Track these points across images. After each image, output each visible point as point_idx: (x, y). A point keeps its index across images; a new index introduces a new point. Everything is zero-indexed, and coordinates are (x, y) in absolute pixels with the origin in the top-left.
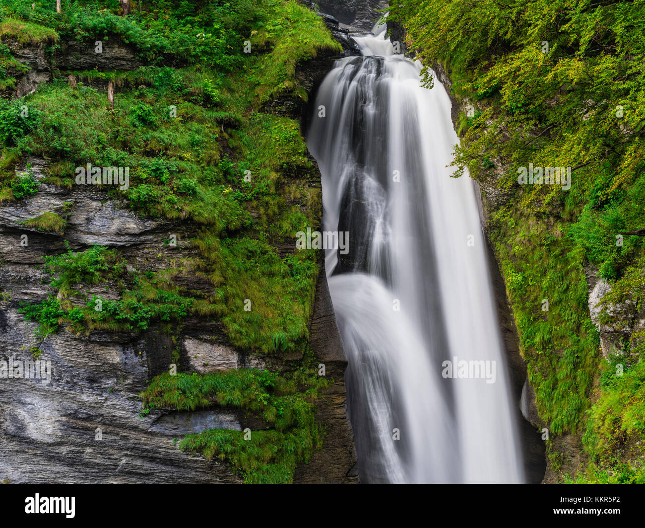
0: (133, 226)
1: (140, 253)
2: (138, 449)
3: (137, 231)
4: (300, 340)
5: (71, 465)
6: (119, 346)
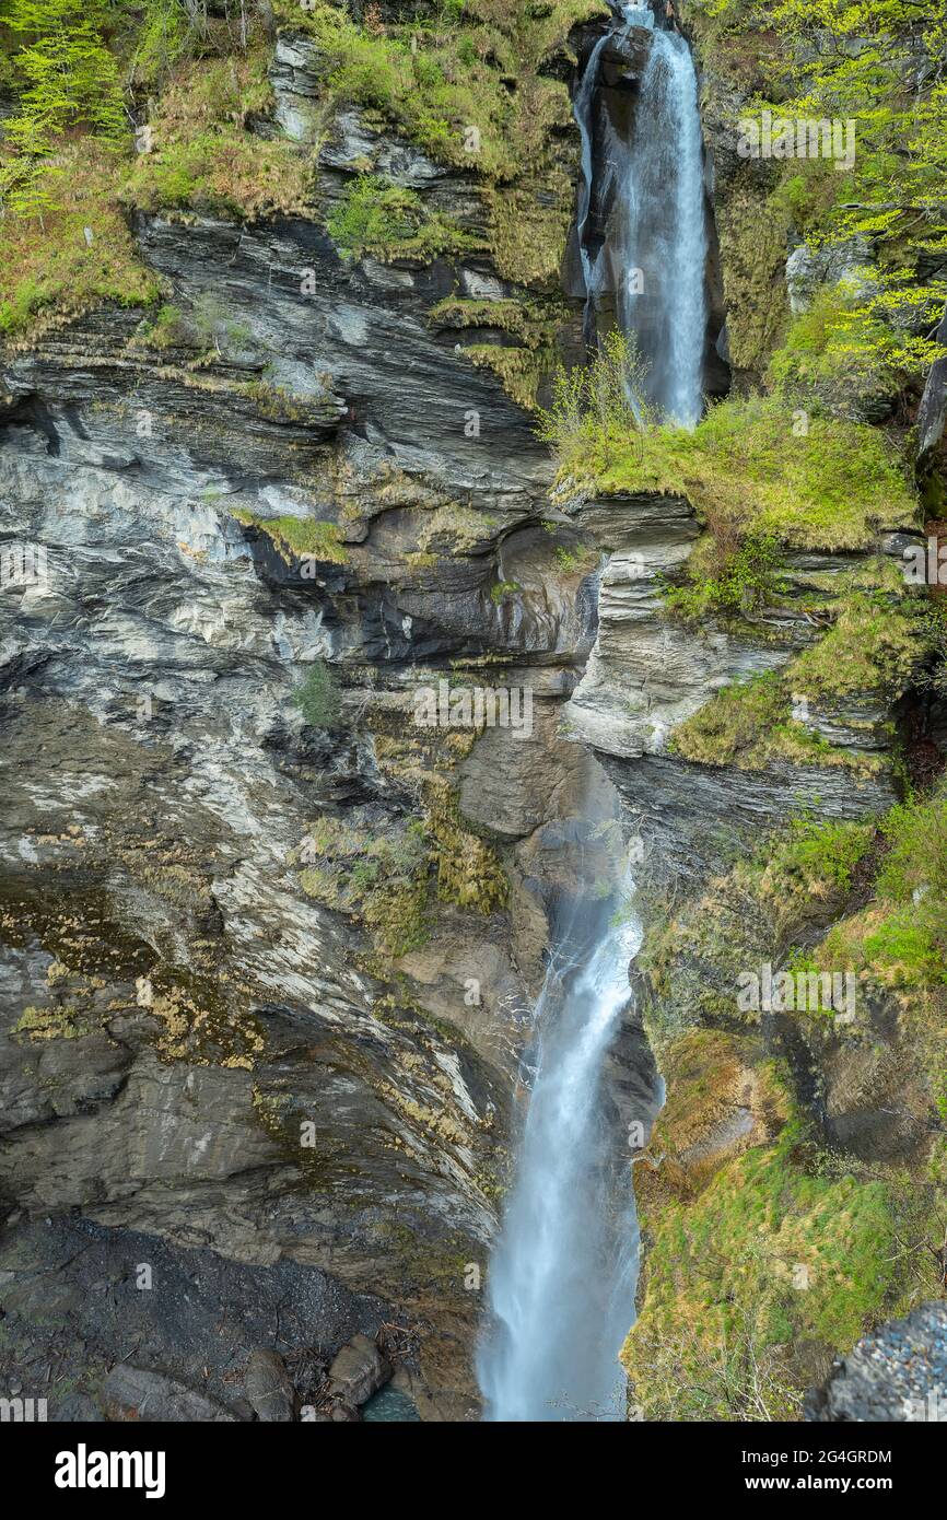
0: (428, 171)
1: (433, 196)
2: (424, 355)
3: (431, 176)
4: (552, 276)
5: (374, 364)
6: (413, 272)
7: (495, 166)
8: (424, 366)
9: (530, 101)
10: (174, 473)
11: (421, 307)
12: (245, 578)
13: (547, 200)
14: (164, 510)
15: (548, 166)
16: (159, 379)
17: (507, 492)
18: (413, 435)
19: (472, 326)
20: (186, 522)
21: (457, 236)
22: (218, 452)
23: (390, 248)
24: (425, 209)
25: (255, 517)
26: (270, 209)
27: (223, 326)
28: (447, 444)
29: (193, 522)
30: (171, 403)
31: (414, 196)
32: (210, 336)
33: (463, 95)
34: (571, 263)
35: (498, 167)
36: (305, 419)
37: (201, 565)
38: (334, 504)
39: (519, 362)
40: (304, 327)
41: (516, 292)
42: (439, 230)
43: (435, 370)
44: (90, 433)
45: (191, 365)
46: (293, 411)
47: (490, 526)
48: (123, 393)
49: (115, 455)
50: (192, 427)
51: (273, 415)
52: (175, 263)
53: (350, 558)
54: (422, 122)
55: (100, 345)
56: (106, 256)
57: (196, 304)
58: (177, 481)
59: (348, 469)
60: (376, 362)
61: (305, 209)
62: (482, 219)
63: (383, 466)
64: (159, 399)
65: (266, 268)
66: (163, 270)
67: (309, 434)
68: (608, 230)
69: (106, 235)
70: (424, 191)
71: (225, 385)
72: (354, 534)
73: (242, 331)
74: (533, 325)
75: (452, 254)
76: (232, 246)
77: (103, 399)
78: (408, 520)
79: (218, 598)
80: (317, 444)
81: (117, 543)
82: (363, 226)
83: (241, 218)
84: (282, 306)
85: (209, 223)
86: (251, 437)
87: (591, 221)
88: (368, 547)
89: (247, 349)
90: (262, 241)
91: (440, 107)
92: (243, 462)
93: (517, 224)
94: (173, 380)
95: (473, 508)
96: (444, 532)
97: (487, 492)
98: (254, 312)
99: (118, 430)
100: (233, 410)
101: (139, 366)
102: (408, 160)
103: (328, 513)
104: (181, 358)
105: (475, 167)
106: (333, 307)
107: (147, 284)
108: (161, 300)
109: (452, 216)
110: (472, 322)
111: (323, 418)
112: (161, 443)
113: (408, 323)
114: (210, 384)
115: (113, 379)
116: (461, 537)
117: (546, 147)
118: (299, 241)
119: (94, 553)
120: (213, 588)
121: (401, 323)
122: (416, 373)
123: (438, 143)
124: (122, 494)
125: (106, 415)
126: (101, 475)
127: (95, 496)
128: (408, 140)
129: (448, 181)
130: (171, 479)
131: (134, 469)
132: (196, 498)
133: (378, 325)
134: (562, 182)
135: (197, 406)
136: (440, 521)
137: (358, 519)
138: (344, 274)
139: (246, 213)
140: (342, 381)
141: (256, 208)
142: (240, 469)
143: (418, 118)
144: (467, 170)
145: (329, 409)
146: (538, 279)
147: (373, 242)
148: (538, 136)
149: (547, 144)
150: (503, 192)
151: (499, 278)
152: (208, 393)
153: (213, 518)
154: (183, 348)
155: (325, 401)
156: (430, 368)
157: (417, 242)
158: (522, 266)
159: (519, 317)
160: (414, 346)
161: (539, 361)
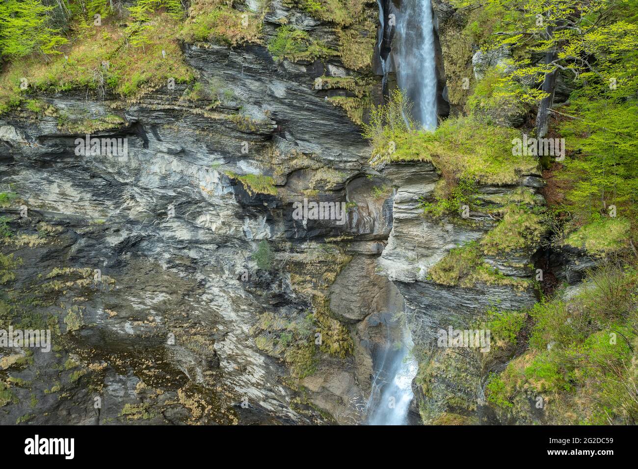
0: (312, 23)
1: (314, 33)
3: (313, 25)
6: (306, 66)
7: (341, 20)
8: (311, 106)
10: (199, 155)
11: (309, 81)
12: (231, 202)
13: (364, 34)
14: (195, 172)
15: (365, 20)
16: (193, 114)
17: (350, 162)
18: (307, 137)
19: (332, 88)
20: (204, 177)
21: (325, 50)
22: (219, 146)
23: (295, 56)
24: (311, 39)
25: (235, 174)
26: (243, 41)
27: (222, 91)
28: (322, 141)
29: (208, 177)
30: (198, 124)
31: (306, 33)
32: (216, 95)
34: (376, 61)
35: (343, 21)
36: (258, 130)
37: (210, 196)
38: (271, 168)
39: (354, 103)
40: (258, 90)
41: (352, 73)
42: (317, 47)
43: (316, 108)
44: (162, 138)
45: (208, 108)
46: (253, 127)
47: (342, 177)
48: (177, 120)
49: (173, 147)
50: (208, 135)
51: (244, 129)
52: (201, 64)
53: (279, 192)
54: (309, 3)
55: (167, 100)
56: (171, 62)
57: (210, 81)
58: (200, 159)
59: (277, 152)
60: (290, 105)
61: (258, 40)
62: (336, 42)
63: (293, 151)
64: (193, 123)
65: (241, 66)
66: (196, 67)
67: (260, 137)
68: (392, 45)
69: (171, 53)
70: (310, 32)
71: (222, 116)
72: (280, 181)
73: (230, 92)
74: (360, 88)
75: (323, 58)
76: (226, 56)
77: (168, 124)
78: (305, 175)
79: (218, 211)
80: (264, 141)
81: (173, 187)
82: (284, 46)
83: (230, 45)
84: (248, 82)
85: (216, 47)
86: (234, 139)
87: (384, 43)
88: (287, 187)
89: (232, 100)
90: (239, 54)
92: (230, 150)
93: (351, 44)
94: (199, 114)
95: (334, 169)
96: (321, 180)
97: (341, 162)
98: (236, 84)
99: (174, 136)
100: (226, 127)
101: (184, 109)
102: (303, 18)
103: (269, 172)
104: (203, 105)
105: (332, 21)
106: (271, 81)
107: (189, 73)
108: (195, 80)
109: (323, 41)
111: (266, 130)
112: (194, 142)
113: (304, 88)
114: (216, 116)
115: (173, 114)
116: (329, 182)
117: (363, 12)
118: (256, 54)
119: (163, 191)
120: (216, 207)
121: (301, 88)
122: (308, 110)
123: (316, 11)
124: (176, 165)
125: (169, 130)
126: (166, 156)
127: (164, 166)
128: (303, 10)
129: (321, 27)
130: (198, 158)
131: (181, 154)
132: (209, 166)
133: (290, 89)
134: (371, 26)
135: (210, 126)
136: (319, 175)
137: (282, 175)
138: (275, 67)
139: (232, 42)
140: (274, 114)
141: (237, 40)
142: (229, 153)
143: (307, 1)
144: (329, 22)
145: (269, 126)
146: (362, 67)
147: (288, 54)
148: (360, 7)
149: (364, 10)
150: (345, 31)
151: (344, 67)
152: (215, 120)
153: (217, 175)
154: (204, 101)
155: (267, 122)
156: (314, 107)
157: (308, 53)
158: (354, 62)
159: (354, 84)
160: (307, 98)
161: (363, 103)
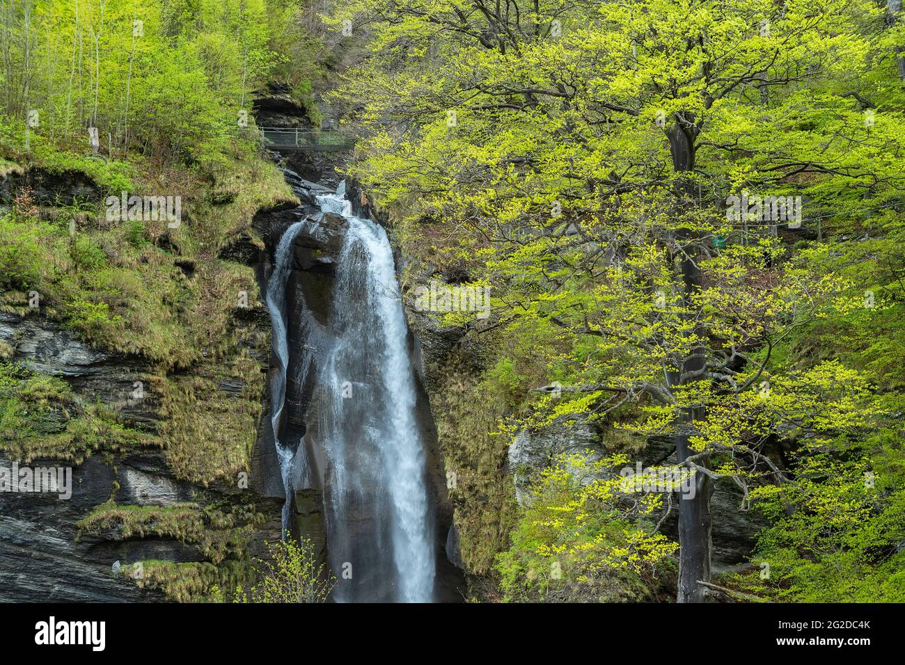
0: (84, 357)
1: (88, 385)
2: (72, 576)
3: (87, 363)
7: (166, 351)
8: (70, 590)
9: (211, 284)
11: (69, 516)
13: (232, 389)
15: (234, 351)
19: (136, 537)
21: (117, 430)
24: (78, 399)
31: (63, 385)
33: (131, 278)
34: (264, 460)
35: (171, 353)
39: (198, 580)
41: (194, 494)
42: (95, 423)
54: (76, 305)
62: (150, 410)
68: (309, 419)
70: (77, 381)
74: (217, 534)
75: (111, 451)
87: (288, 411)
91: (102, 288)
93: (195, 415)
102: (59, 344)
105: (141, 353)
109: (112, 407)
110: (136, 533)
113: (50, 537)
117: (229, 331)
121: (41, 537)
123: (97, 327)
128: (59, 324)
129: (107, 369)
134: (250, 368)
143: (71, 300)
144: (131, 356)
146: (222, 478)
148: (220, 320)
149: (231, 328)
150: (177, 380)
151: (171, 478)
156: (80, 593)
157: (65, 438)
158: (202, 463)
159: (199, 525)
160: (58, 565)
161: (225, 578)
